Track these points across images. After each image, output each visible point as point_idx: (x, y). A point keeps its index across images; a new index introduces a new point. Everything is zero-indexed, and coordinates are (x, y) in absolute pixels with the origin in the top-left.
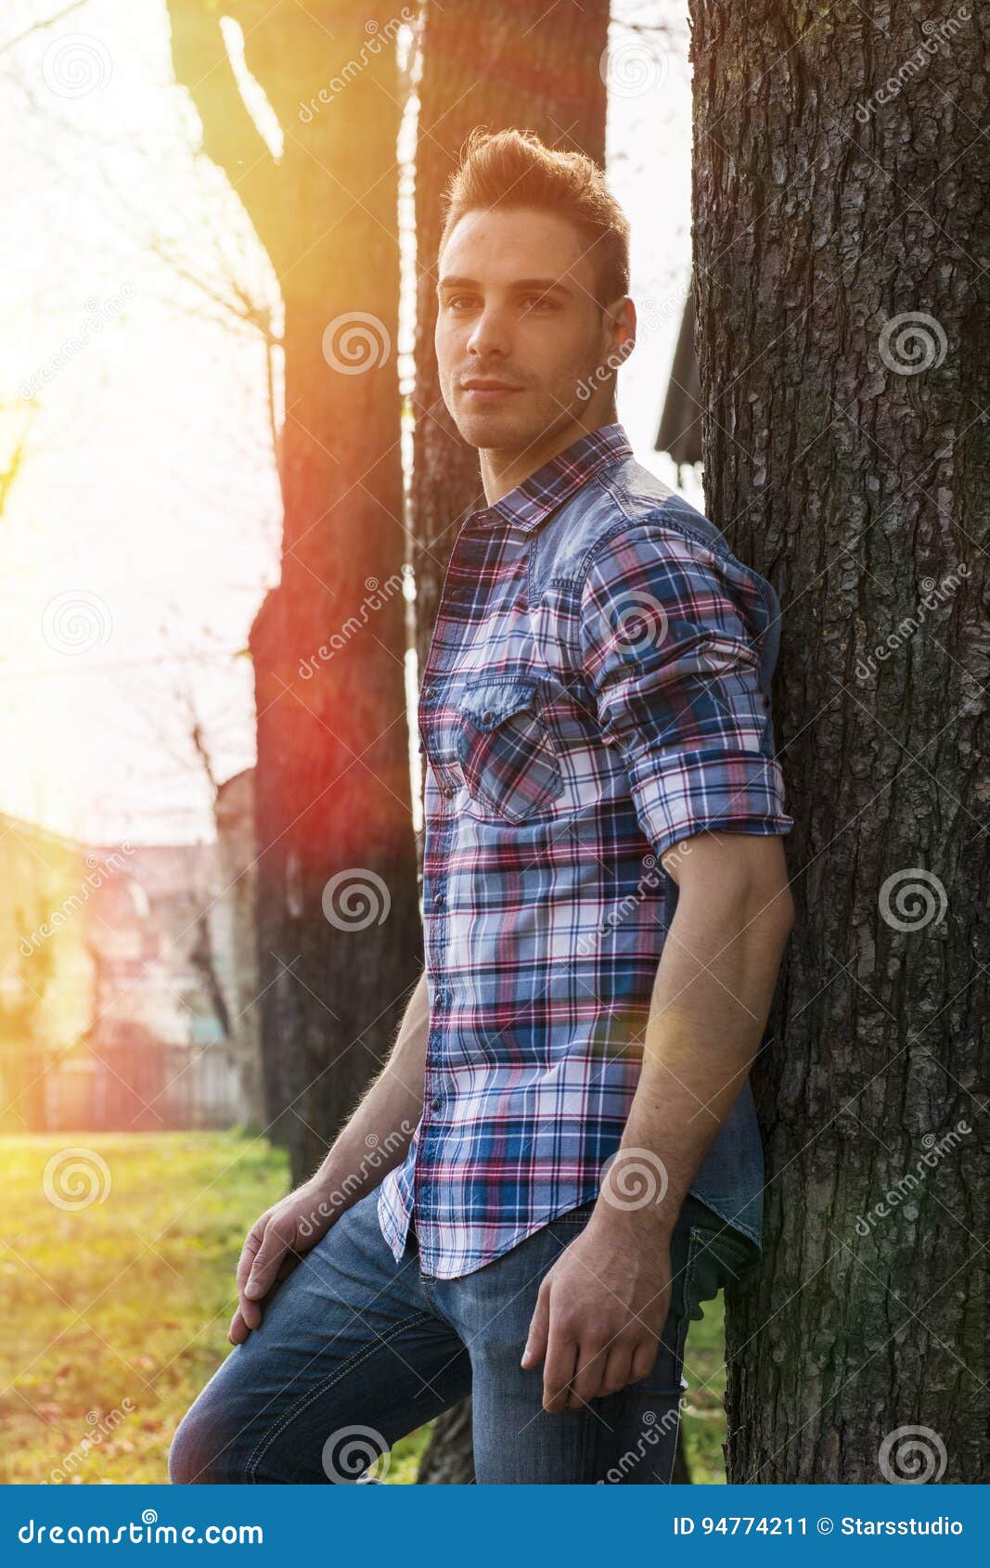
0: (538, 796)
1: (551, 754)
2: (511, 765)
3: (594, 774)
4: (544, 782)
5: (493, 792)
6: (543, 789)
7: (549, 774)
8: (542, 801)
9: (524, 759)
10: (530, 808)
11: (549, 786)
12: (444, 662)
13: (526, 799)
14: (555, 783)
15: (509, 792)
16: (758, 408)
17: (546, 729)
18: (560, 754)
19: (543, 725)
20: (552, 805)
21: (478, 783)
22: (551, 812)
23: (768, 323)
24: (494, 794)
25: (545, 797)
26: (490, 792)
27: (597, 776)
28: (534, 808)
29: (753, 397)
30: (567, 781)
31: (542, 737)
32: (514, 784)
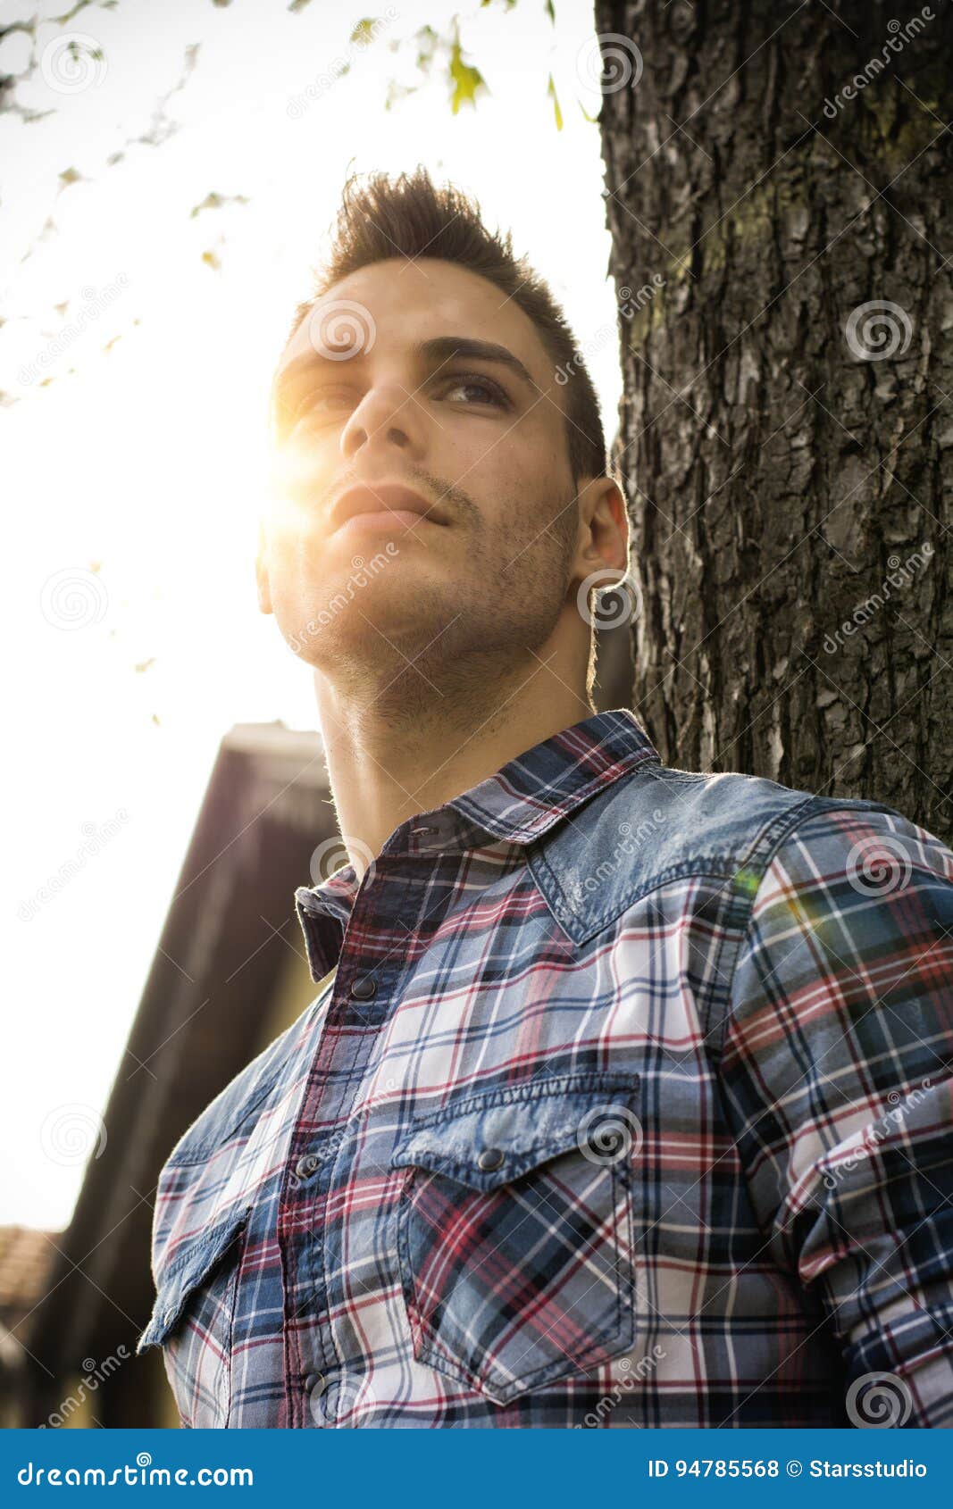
0: (575, 1346)
1: (624, 1254)
2: (527, 1268)
3: (691, 1318)
4: (593, 1318)
5: (468, 1334)
6: (588, 1333)
7: (609, 1301)
8: (579, 1358)
9: (562, 1256)
10: (550, 1366)
11: (602, 1327)
12: (334, 1104)
13: (545, 1346)
14: (617, 1323)
15: (510, 1326)
16: (835, 718)
17: (628, 1187)
18: (641, 1258)
19: (623, 1178)
20: (602, 1371)
21: (436, 1320)
22: (595, 1384)
23: (850, 574)
24: (471, 1337)
25: (588, 1350)
26: (461, 1335)
27: (698, 1325)
28: (558, 1370)
29: (825, 698)
30: (642, 1324)
31: (615, 1205)
32: (523, 1312)
